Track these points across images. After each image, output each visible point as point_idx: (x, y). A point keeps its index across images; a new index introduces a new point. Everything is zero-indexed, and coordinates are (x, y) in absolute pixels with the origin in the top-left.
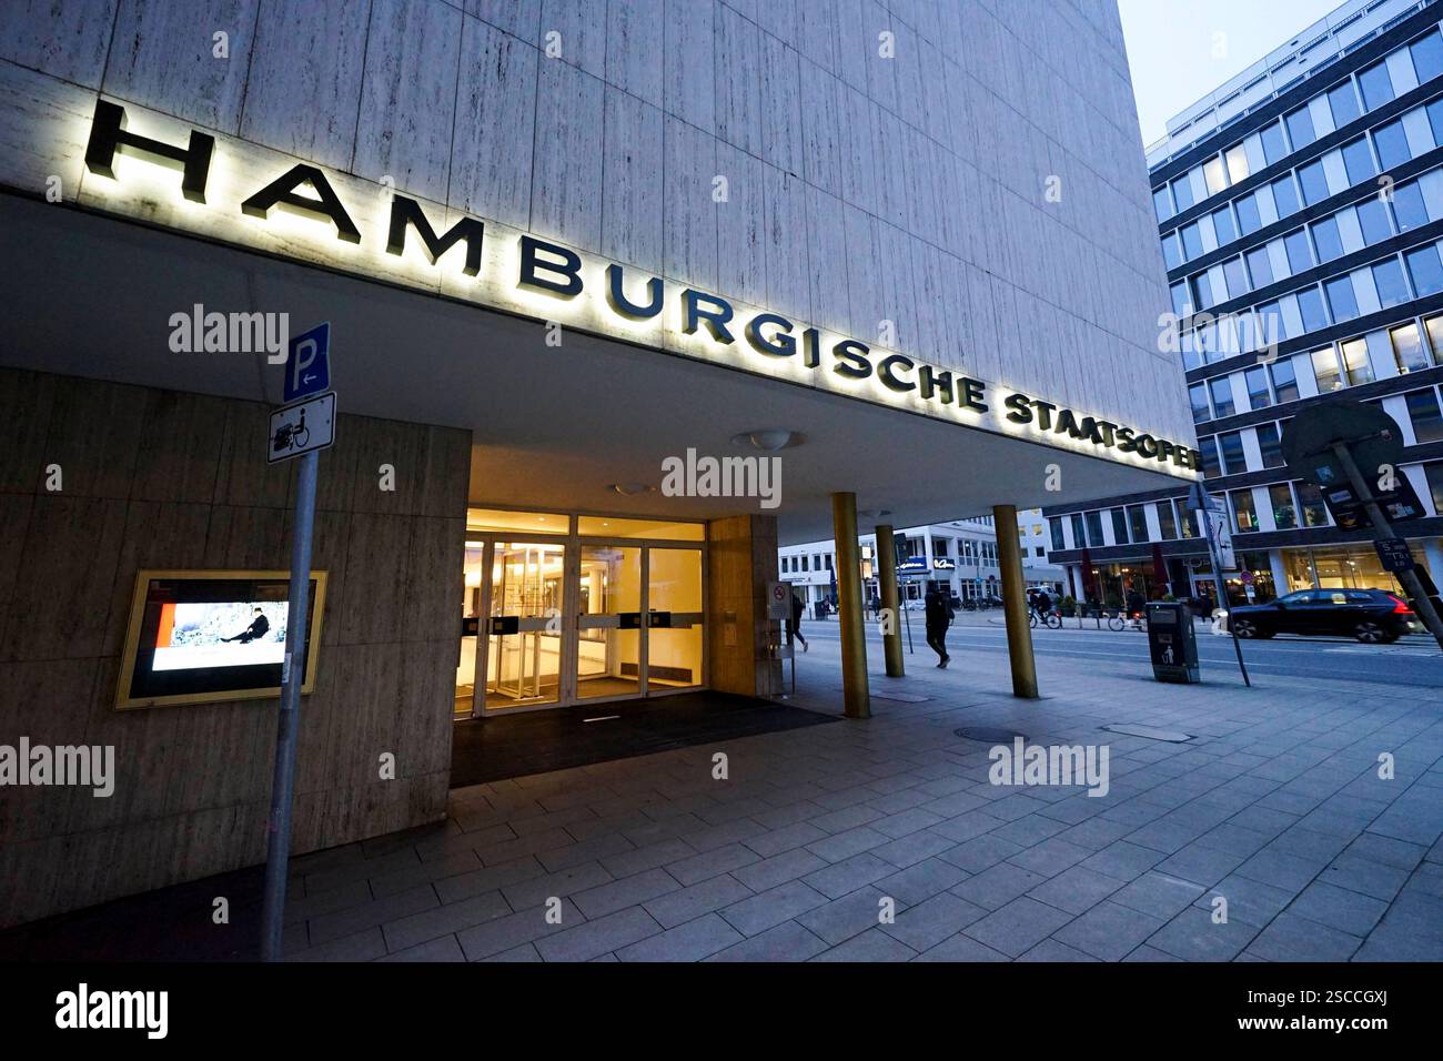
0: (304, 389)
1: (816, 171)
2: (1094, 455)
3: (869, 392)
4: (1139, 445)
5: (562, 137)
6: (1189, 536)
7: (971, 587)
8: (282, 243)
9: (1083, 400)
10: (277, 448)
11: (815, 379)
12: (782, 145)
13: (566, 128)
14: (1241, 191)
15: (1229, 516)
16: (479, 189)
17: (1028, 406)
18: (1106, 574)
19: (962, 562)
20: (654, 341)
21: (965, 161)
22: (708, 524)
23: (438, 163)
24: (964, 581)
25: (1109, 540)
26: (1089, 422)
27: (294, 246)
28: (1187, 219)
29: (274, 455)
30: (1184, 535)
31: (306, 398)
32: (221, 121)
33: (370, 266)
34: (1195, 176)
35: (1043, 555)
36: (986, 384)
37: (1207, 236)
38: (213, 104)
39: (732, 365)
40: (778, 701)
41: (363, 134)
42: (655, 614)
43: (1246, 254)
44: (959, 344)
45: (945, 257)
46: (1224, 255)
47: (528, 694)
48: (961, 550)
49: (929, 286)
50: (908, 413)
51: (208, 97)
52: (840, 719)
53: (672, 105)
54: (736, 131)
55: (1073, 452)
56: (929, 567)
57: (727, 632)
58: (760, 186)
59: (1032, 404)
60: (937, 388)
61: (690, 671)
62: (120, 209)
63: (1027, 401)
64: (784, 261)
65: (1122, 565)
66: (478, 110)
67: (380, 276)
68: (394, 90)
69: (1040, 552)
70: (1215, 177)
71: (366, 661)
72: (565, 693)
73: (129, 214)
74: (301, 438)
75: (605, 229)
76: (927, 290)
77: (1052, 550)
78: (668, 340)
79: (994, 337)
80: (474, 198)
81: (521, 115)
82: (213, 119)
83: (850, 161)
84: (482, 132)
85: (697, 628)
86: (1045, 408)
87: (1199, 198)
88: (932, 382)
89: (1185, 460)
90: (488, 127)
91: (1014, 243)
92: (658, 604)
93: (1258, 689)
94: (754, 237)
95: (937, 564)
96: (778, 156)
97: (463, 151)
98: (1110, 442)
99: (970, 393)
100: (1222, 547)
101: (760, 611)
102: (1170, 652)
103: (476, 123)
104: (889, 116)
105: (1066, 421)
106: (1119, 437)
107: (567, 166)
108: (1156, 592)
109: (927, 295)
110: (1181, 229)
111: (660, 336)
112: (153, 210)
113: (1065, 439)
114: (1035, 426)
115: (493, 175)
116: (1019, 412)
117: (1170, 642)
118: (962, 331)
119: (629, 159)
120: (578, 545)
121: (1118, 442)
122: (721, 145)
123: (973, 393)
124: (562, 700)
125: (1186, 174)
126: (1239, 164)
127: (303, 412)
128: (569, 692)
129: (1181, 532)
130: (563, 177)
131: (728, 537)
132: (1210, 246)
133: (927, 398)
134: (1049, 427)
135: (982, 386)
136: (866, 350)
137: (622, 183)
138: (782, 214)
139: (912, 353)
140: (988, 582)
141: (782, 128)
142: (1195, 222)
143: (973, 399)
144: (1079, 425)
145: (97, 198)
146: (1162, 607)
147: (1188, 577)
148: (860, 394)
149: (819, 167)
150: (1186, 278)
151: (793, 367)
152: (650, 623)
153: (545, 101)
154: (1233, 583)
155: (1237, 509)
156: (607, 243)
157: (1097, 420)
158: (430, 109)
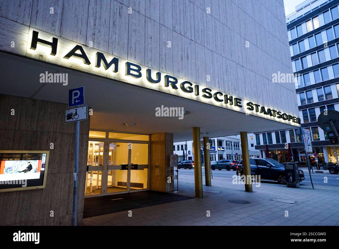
0: (76, 104)
1: (198, 38)
2: (270, 119)
3: (211, 102)
4: (283, 116)
5: (135, 32)
6: (299, 142)
7: (230, 157)
8: (71, 65)
9: (268, 103)
10: (68, 119)
11: (197, 99)
12: (189, 32)
13: (136, 30)
14: (317, 31)
15: (311, 135)
16: (115, 49)
17: (252, 105)
18: (273, 153)
19: (227, 148)
20: (158, 89)
21: (237, 33)
22: (150, 135)
23: (106, 41)
24: (227, 155)
25: (274, 142)
26: (269, 110)
27: (73, 66)
28: (301, 39)
29: (67, 121)
30: (297, 141)
31: (76, 106)
32: (56, 33)
33: (91, 70)
34: (303, 25)
35: (253, 146)
36: (242, 99)
37: (306, 45)
38: (54, 28)
39: (176, 95)
40: (173, 193)
41: (88, 34)
42: (133, 165)
43: (318, 52)
44: (235, 88)
45: (231, 62)
46: (311, 51)
47: (88, 192)
48: (227, 144)
49: (227, 71)
50: (221, 108)
51: (53, 26)
52: (194, 198)
53: (162, 22)
54: (177, 28)
55: (264, 118)
56: (216, 150)
57: (156, 171)
58: (184, 44)
59: (254, 105)
60: (229, 101)
61: (143, 184)
62: (35, 57)
63: (252, 104)
64: (190, 66)
65: (278, 151)
66: (115, 26)
67: (93, 73)
68: (95, 22)
69: (252, 145)
70: (310, 26)
71: (60, 178)
72: (103, 191)
73: (37, 59)
74: (76, 117)
75: (145, 58)
76: (226, 72)
77: (256, 145)
78: (161, 89)
79: (244, 85)
80: (114, 51)
81: (125, 27)
82: (54, 32)
83: (207, 35)
84: (116, 32)
85: (146, 170)
86: (257, 106)
87: (305, 32)
88: (228, 99)
89: (295, 121)
90: (117, 31)
91: (250, 57)
92: (134, 162)
93: (316, 189)
94: (182, 58)
95: (219, 149)
96: (188, 35)
97: (111, 38)
98: (275, 116)
99: (237, 102)
100: (308, 145)
101: (168, 164)
102: (291, 178)
103: (114, 29)
104: (217, 21)
105: (263, 110)
106: (277, 114)
107: (136, 41)
108: (288, 160)
109: (226, 73)
110: (299, 42)
111: (159, 88)
112: (42, 57)
113: (262, 115)
114: (254, 111)
115: (119, 44)
116: (250, 107)
117: (291, 175)
118: (235, 84)
119: (151, 38)
120: (108, 142)
121: (277, 115)
122: (174, 32)
123: (238, 102)
124: (102, 193)
125: (301, 25)
126: (317, 23)
127: (76, 110)
128: (104, 191)
129: (297, 140)
130: (135, 44)
131: (157, 140)
132: (307, 48)
133: (226, 104)
134: (258, 111)
135: (240, 100)
136: (211, 91)
137: (149, 45)
138: (189, 52)
139: (222, 91)
140: (235, 155)
141: (189, 26)
142: (303, 40)
143: (238, 104)
144: (266, 111)
145: (30, 55)
146: (289, 164)
147: (298, 155)
148: (209, 102)
149: (199, 37)
150: (300, 58)
151: (192, 96)
152: (131, 168)
153: (131, 23)
154: (312, 157)
155: (313, 133)
156: (146, 62)
157: (271, 109)
158: (104, 26)
